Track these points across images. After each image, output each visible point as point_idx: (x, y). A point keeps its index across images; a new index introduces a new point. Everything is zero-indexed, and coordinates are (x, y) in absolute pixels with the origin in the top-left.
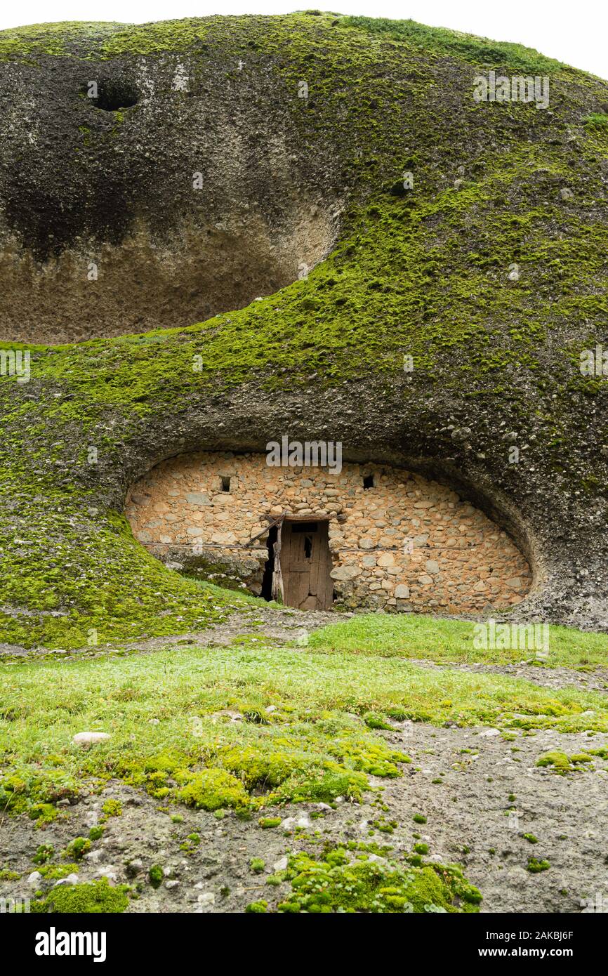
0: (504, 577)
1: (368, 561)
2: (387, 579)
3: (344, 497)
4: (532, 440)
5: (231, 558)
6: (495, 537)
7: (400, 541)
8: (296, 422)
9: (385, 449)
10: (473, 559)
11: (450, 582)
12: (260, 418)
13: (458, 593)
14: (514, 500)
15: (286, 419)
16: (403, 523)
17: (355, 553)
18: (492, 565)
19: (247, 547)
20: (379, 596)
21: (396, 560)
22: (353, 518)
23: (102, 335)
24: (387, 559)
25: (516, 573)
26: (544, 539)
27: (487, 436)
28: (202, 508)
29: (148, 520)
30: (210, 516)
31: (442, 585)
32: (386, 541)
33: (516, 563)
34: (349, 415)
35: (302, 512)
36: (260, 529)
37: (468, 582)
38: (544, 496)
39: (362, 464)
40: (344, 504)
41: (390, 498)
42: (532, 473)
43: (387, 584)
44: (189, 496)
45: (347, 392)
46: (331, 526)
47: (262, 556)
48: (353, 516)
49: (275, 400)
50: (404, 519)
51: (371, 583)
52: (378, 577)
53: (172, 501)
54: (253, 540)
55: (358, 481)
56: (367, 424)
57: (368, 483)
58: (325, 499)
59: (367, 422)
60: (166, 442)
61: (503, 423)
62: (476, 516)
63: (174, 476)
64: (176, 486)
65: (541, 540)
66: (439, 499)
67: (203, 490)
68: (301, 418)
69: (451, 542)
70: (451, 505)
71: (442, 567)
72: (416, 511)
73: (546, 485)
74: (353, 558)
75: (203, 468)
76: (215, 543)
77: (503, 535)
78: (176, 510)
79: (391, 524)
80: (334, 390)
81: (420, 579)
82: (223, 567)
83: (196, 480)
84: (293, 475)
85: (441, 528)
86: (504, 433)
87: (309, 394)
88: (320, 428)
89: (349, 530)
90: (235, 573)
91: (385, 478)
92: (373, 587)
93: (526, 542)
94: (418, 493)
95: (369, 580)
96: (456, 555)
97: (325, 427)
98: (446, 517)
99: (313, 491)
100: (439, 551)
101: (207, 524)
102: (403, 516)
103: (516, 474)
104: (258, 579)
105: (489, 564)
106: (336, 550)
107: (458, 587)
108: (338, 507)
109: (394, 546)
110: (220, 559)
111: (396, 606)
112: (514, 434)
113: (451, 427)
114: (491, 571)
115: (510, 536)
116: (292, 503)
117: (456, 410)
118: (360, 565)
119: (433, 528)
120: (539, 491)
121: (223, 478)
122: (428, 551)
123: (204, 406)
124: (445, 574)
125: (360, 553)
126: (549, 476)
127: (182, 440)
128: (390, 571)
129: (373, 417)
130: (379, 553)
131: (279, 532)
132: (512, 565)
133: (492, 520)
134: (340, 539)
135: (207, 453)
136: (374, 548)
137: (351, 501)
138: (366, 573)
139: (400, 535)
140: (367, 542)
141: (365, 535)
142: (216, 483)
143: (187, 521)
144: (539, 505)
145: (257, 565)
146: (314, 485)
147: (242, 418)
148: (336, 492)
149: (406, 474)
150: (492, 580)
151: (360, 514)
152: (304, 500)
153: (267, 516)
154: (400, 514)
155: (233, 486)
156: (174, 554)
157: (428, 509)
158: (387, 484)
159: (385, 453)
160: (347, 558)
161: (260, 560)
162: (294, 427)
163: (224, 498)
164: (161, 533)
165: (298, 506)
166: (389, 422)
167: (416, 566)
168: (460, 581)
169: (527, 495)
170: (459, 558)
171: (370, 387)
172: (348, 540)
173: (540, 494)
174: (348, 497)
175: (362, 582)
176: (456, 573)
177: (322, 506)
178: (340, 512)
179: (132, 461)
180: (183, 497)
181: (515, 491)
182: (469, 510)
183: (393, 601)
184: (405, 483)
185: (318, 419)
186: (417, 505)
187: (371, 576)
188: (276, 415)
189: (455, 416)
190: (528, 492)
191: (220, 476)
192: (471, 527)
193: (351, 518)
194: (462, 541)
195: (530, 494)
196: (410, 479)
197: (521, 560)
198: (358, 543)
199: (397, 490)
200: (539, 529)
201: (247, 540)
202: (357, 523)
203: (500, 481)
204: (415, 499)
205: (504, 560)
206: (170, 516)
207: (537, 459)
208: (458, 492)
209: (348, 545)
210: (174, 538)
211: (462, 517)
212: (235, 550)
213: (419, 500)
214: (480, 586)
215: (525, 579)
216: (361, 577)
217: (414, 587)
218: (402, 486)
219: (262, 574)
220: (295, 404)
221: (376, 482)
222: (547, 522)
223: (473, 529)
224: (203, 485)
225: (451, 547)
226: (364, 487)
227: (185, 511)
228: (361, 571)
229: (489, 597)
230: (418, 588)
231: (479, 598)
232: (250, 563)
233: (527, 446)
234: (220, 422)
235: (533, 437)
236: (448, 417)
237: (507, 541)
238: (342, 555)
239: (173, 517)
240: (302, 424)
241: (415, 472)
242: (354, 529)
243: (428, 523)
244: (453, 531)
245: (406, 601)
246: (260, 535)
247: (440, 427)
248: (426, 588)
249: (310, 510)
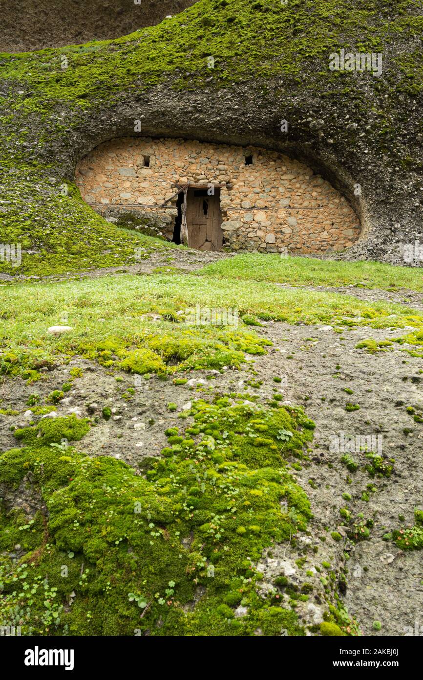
0: (342, 229)
1: (247, 217)
2: (260, 229)
3: (231, 171)
4: (368, 130)
5: (151, 215)
6: (337, 201)
7: (270, 203)
8: (197, 115)
9: (262, 135)
10: (321, 216)
11: (304, 232)
12: (171, 111)
13: (309, 240)
14: (352, 174)
15: (189, 112)
16: (273, 190)
17: (239, 211)
18: (334, 220)
19: (163, 206)
20: (255, 241)
21: (267, 216)
22: (238, 187)
23: (51, 45)
24: (261, 216)
25: (350, 226)
26: (371, 202)
27: (335, 126)
28: (130, 179)
29: (92, 187)
30: (136, 185)
31: (298, 234)
32: (260, 203)
33: (351, 219)
34: (236, 109)
35: (201, 181)
36: (171, 194)
37: (316, 232)
38: (373, 171)
39: (244, 147)
40: (232, 176)
41: (264, 172)
42: (366, 154)
43: (260, 233)
44: (121, 170)
45: (235, 92)
46: (222, 192)
47: (173, 214)
48: (238, 185)
49: (182, 98)
50: (273, 188)
51: (249, 232)
52: (254, 228)
53: (108, 173)
54: (167, 202)
55: (241, 159)
56: (249, 117)
57: (249, 161)
58: (217, 173)
59: (248, 115)
60: (102, 129)
61: (348, 117)
62: (325, 185)
63: (109, 155)
64: (111, 162)
65: (369, 203)
66: (299, 173)
67: (130, 165)
68: (200, 111)
69: (306, 204)
70: (307, 177)
71: (299, 222)
72: (282, 182)
73: (375, 163)
74: (237, 215)
75: (130, 149)
76: (140, 204)
77: (343, 199)
78: (112, 180)
79: (264, 191)
80: (225, 91)
81: (283, 230)
82: (145, 221)
83: (125, 158)
84: (195, 155)
85: (299, 194)
86: (348, 124)
87: (207, 93)
88: (214, 119)
89: (234, 195)
90: (155, 225)
91: (260, 157)
92: (250, 235)
93: (359, 204)
94: (284, 168)
95: (248, 230)
96: (309, 213)
97: (218, 118)
98: (303, 186)
99: (210, 166)
100: (297, 210)
101: (134, 190)
102: (272, 185)
103: (355, 154)
104: (170, 229)
105: (331, 219)
106: (225, 209)
107: (310, 236)
108: (227, 178)
109: (266, 207)
110: (144, 215)
111: (266, 248)
112: (355, 125)
113: (310, 119)
114: (333, 224)
115: (348, 200)
116: (194, 175)
117: (314, 106)
118: (242, 220)
119: (293, 193)
120: (370, 168)
121: (145, 157)
122: (290, 210)
123: (129, 102)
124: (301, 226)
125: (242, 212)
126: (378, 157)
127: (114, 128)
128: (262, 224)
129: (254, 111)
130: (255, 211)
131: (185, 196)
132: (348, 220)
133: (336, 188)
134: (228, 202)
135: (133, 138)
136: (252, 208)
137: (236, 174)
138: (246, 226)
139: (270, 199)
140: (247, 204)
141: (245, 198)
142: (140, 160)
143: (120, 188)
144: (370, 178)
145: (170, 219)
146: (210, 162)
147: (157, 111)
148: (226, 167)
149: (276, 154)
150: (333, 230)
151: (242, 184)
152: (203, 173)
153: (176, 184)
154: (271, 184)
155: (152, 162)
156: (111, 211)
157: (290, 180)
158: (262, 161)
159: (261, 138)
160: (233, 215)
161: (172, 216)
162: (196, 118)
163: (146, 172)
164: (102, 196)
165: (198, 177)
166: (265, 115)
167: (281, 221)
168: (311, 231)
169: (361, 170)
170: (311, 215)
171: (251, 88)
172: (234, 202)
173: (370, 170)
174: (234, 171)
175: (243, 232)
176: (309, 225)
177: (216, 178)
178: (229, 182)
179: (79, 144)
180: (116, 170)
181: (353, 167)
182: (320, 181)
183: (264, 245)
184: (275, 161)
185: (213, 112)
186: (283, 177)
187: (249, 227)
188: (182, 109)
189: (313, 111)
190: (362, 168)
191: (142, 155)
192: (321, 193)
193: (236, 187)
194: (314, 203)
195: (363, 170)
196: (279, 158)
197: (354, 217)
198: (241, 205)
199: (269, 166)
200: (368, 195)
201: (163, 202)
202: (240, 190)
203: (343, 160)
204: (281, 173)
205: (342, 217)
206: (107, 184)
207: (370, 143)
208: (312, 168)
209: (234, 206)
210: (111, 200)
211: (314, 186)
212: (154, 209)
213: (285, 173)
214: (325, 235)
215: (356, 230)
216: (242, 228)
217: (279, 235)
218: (273, 163)
219: (173, 226)
220: (196, 101)
221: (254, 160)
222: (374, 190)
223: (322, 195)
224: (130, 162)
225: (306, 207)
226: (246, 164)
227: (118, 181)
228: (242, 224)
229: (331, 242)
230: (281, 236)
231: (323, 243)
232: (165, 218)
233: (363, 134)
234: (141, 114)
235: (368, 127)
236: (308, 112)
237: (345, 204)
238: (230, 213)
239: (109, 185)
240: (201, 116)
241: (281, 152)
242: (238, 195)
243: (290, 190)
244: (307, 196)
245: (273, 245)
246: (172, 198)
247: (302, 119)
248: (287, 236)
249: (207, 181)
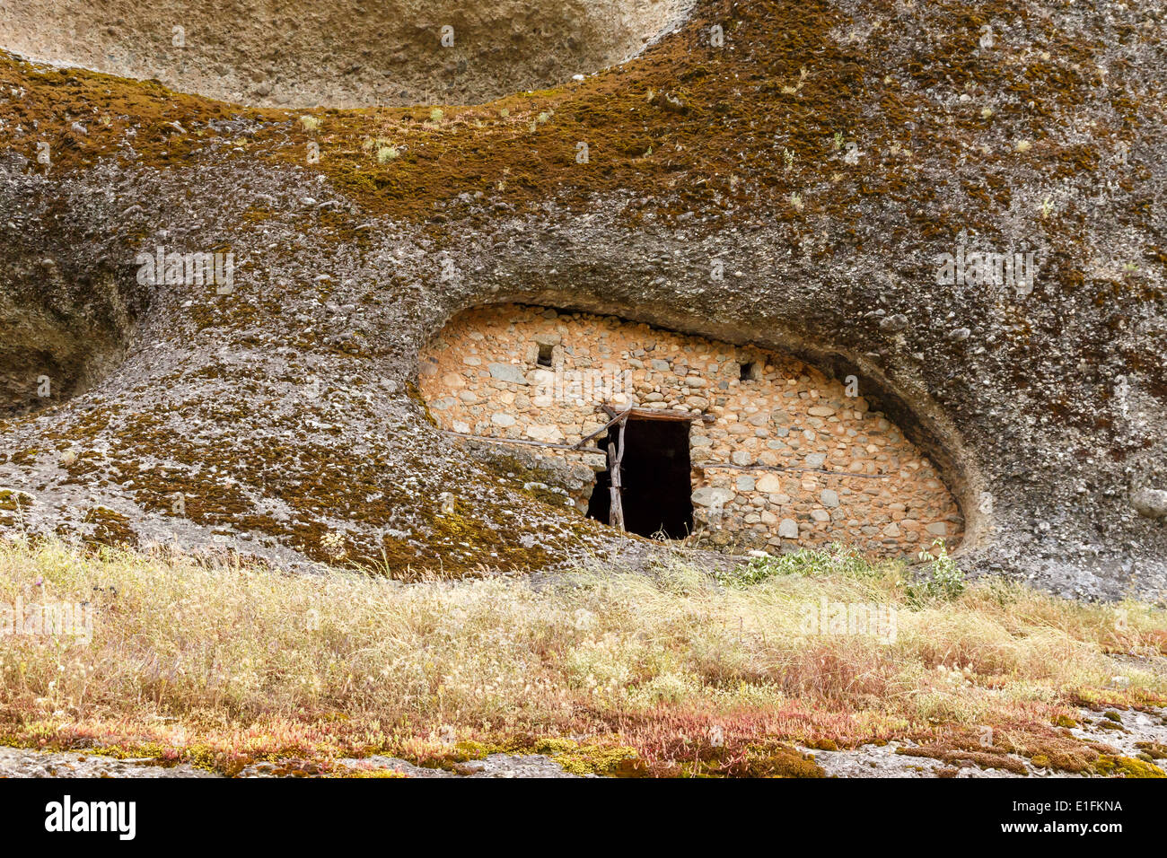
0: (924, 520)
1: (744, 483)
2: (767, 508)
3: (712, 390)
4: (990, 343)
5: (555, 463)
6: (915, 465)
7: (787, 459)
8: (661, 280)
9: (782, 330)
10: (885, 493)
11: (853, 522)
12: (609, 267)
13: (864, 537)
14: (955, 420)
15: (646, 273)
16: (793, 434)
17: (727, 470)
18: (909, 502)
19: (578, 448)
20: (758, 532)
21: (782, 484)
22: (725, 422)
24: (769, 483)
25: (940, 516)
26: (992, 477)
27: (928, 329)
28: (514, 388)
29: (435, 397)
30: (525, 400)
31: (842, 524)
32: (769, 458)
33: (942, 503)
34: (737, 278)
35: (655, 406)
36: (597, 426)
37: (877, 522)
38: (999, 420)
39: (738, 347)
40: (713, 400)
41: (776, 398)
42: (986, 386)
43: (768, 517)
44: (495, 368)
45: (736, 245)
46: (694, 429)
47: (599, 464)
48: (726, 418)
49: (632, 244)
50: (793, 429)
51: (746, 513)
52: (756, 506)
53: (469, 373)
54: (586, 440)
55: (733, 369)
56: (763, 294)
57: (746, 372)
58: (686, 391)
59: (762, 291)
60: (475, 289)
61: (952, 314)
62: (891, 435)
63: (472, 336)
64: (475, 351)
65: (989, 478)
66: (842, 406)
67: (514, 361)
68: (668, 274)
69: (856, 466)
70: (858, 415)
71: (844, 500)
72: (811, 420)
73: (1003, 405)
74: (724, 476)
75: (513, 329)
76: (532, 439)
77: (925, 463)
78: (476, 387)
79: (775, 435)
80: (718, 240)
81: (813, 513)
82: (542, 474)
83: (503, 345)
84: (643, 352)
85: (844, 446)
86: (952, 328)
87: (680, 241)
88: (694, 291)
89: (718, 438)
90: (561, 485)
91: (770, 368)
92: (750, 518)
93: (962, 477)
94: (814, 394)
95: (744, 509)
96: (862, 485)
97: (702, 291)
98: (851, 432)
99: (671, 377)
100: (839, 477)
101: (520, 411)
102: (792, 425)
103: (965, 386)
104: (587, 494)
105: (905, 500)
106: (700, 464)
107: (864, 529)
108: (704, 404)
109: (779, 465)
110: (539, 462)
111: (779, 547)
112: (966, 332)
113: (881, 311)
114: (907, 510)
115: (937, 467)
116: (640, 392)
117: (888, 288)
118: (733, 488)
119: (831, 444)
120: (993, 413)
121: (541, 346)
122: (825, 476)
123: (530, 242)
124: (847, 509)
125: (733, 471)
126: (1008, 394)
127: (496, 287)
128: (773, 499)
129: (772, 286)
130: (759, 473)
131: (622, 432)
132: (936, 504)
133: (912, 440)
134: (707, 450)
135: (518, 307)
136: (753, 465)
137: (722, 397)
138: (742, 500)
139: (787, 451)
140: (743, 457)
141: (740, 446)
142: (533, 353)
143: (491, 404)
144: (992, 431)
145: (591, 476)
146: (672, 369)
147: (584, 264)
148: (702, 381)
149: (799, 366)
150: (908, 522)
151: (734, 417)
152: (658, 389)
153: (605, 407)
154: (788, 421)
155: (557, 359)
156: (473, 449)
157: (826, 418)
158: (773, 376)
159: (783, 336)
160: (716, 477)
161: (595, 468)
162: (657, 286)
164: (454, 417)
165: (648, 397)
166: (794, 295)
167: (808, 496)
168: (866, 521)
169: (975, 415)
170: (865, 490)
171: (769, 241)
172: (716, 451)
173: (993, 417)
174: (718, 391)
175: (735, 511)
176: (862, 509)
177: (682, 400)
178: (705, 411)
179: (432, 313)
180: (486, 369)
181: (959, 408)
182: (882, 425)
183: (776, 541)
184: (797, 378)
185: (692, 278)
186: (812, 411)
187: (748, 503)
188: (632, 266)
189: (887, 296)
190: (978, 412)
191: (538, 343)
192: (883, 448)
193: (721, 421)
194: (871, 466)
195: (980, 415)
196: (805, 372)
197: (947, 500)
198: (730, 457)
199: (788, 387)
200: (988, 462)
201: (578, 440)
202: (730, 429)
203: (940, 393)
204: (810, 402)
205: (925, 497)
206: (466, 395)
207: (995, 369)
208: (867, 397)
209: (718, 459)
210: (473, 427)
211: (871, 434)
212: (561, 452)
213: (815, 404)
214: (892, 530)
215: (951, 525)
216: (734, 504)
217: (806, 524)
218: (793, 382)
219: (592, 487)
220: (660, 253)
221: (758, 372)
222: (1000, 455)
223: (885, 451)
224: (514, 353)
225: (855, 474)
226: (741, 379)
227: (489, 390)
228: (733, 496)
229: (904, 545)
230: (810, 526)
231: (890, 546)
232: (582, 472)
233: (982, 350)
234: (552, 267)
235: (991, 338)
236: (877, 297)
237: (930, 472)
238: (710, 471)
239: (471, 397)
240: (669, 283)
241: (811, 363)
242: (725, 437)
243: (825, 437)
244: (859, 451)
245: (794, 542)
246: (596, 434)
247: (865, 310)
248: (822, 527)
249: (665, 405)
